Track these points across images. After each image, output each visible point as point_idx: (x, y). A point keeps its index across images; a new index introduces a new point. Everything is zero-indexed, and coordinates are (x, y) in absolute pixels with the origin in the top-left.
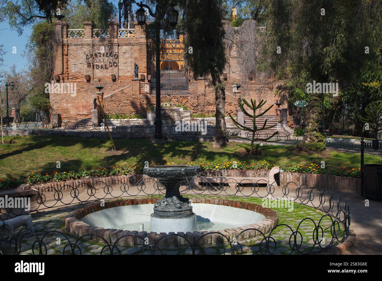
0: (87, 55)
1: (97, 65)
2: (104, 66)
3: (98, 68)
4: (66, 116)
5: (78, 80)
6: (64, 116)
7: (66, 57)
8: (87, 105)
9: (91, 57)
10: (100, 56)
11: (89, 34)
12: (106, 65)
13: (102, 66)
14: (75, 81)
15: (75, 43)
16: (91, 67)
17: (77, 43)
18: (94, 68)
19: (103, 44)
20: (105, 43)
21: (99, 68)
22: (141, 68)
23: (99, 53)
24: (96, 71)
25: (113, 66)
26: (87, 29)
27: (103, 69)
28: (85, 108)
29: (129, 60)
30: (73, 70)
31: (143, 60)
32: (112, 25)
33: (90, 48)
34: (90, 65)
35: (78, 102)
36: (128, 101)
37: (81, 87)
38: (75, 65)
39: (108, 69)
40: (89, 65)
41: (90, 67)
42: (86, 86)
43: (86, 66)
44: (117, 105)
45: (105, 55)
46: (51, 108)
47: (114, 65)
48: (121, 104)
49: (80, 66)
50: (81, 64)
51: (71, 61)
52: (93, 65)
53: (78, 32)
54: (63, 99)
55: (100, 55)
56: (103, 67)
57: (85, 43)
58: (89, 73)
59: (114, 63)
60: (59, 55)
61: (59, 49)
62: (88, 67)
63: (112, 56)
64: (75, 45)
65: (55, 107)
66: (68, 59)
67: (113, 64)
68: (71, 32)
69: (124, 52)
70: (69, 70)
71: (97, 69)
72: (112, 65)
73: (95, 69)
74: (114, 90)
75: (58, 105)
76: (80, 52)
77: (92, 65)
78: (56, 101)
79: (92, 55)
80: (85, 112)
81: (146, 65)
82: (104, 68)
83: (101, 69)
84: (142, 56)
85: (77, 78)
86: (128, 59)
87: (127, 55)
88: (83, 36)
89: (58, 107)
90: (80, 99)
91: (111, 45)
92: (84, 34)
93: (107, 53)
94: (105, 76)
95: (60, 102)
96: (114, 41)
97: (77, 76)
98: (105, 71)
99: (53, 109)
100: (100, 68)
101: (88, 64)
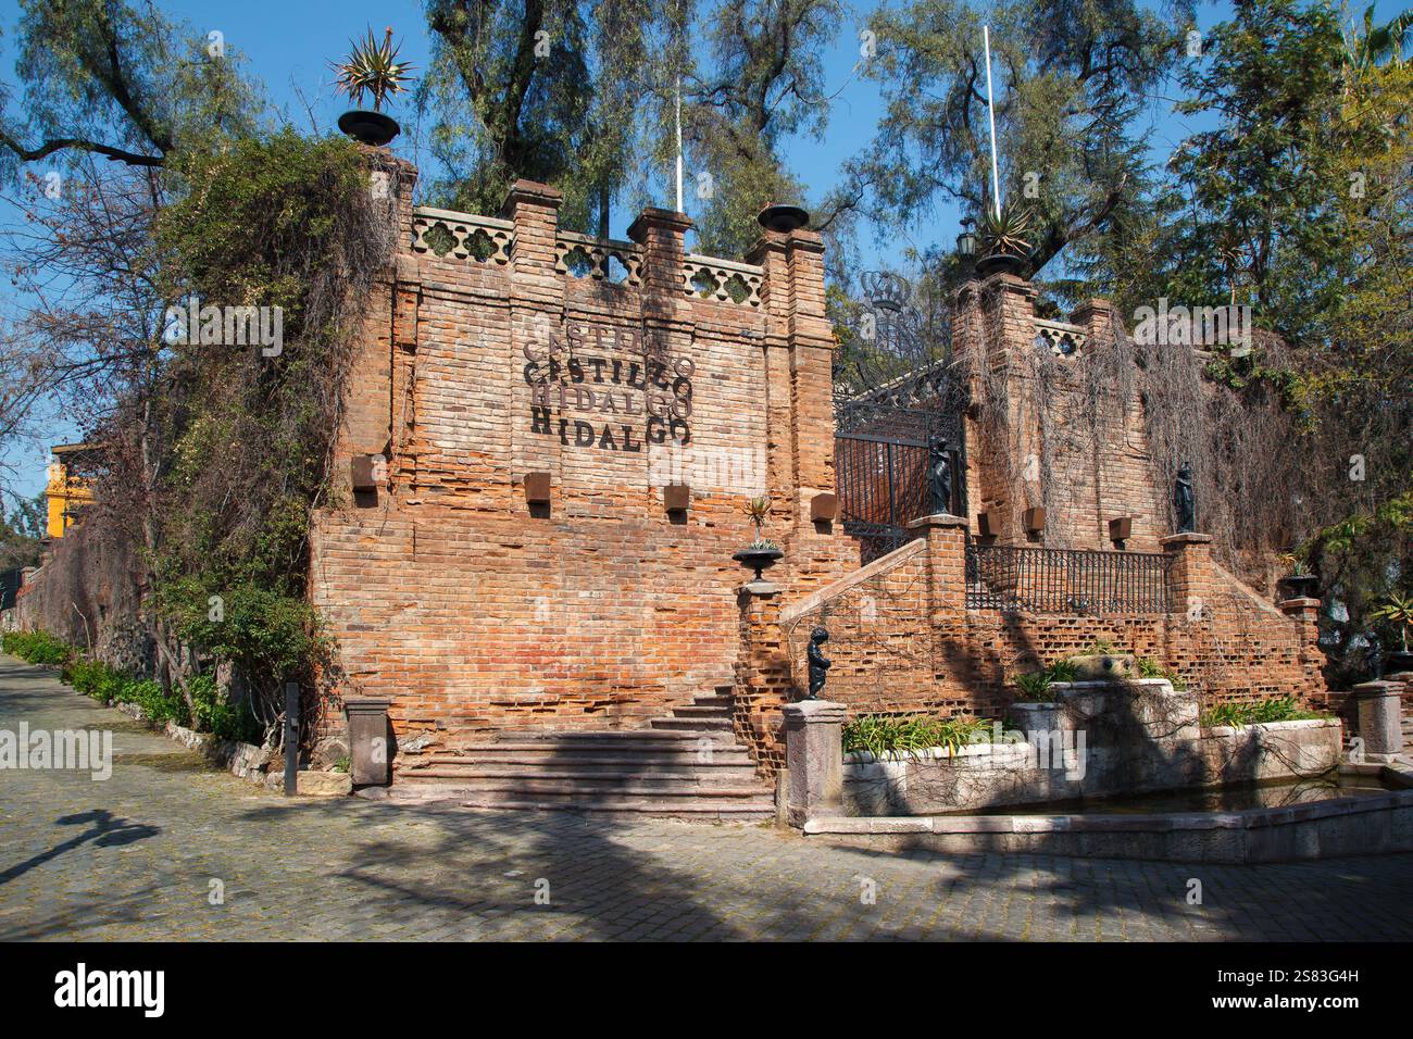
0: (533, 365)
1: (579, 425)
2: (617, 434)
3: (585, 439)
4: (421, 714)
5: (476, 500)
6: (406, 713)
7: (409, 359)
8: (545, 647)
9: (554, 378)
10: (598, 380)
11: (541, 248)
12: (627, 430)
13: (607, 432)
14: (453, 500)
15: (463, 289)
16: (555, 430)
17: (471, 290)
18: (564, 442)
19: (612, 316)
20: (629, 314)
21: (589, 443)
22: (809, 461)
23: (591, 362)
24: (581, 456)
25: (669, 436)
26: (533, 223)
27: (614, 448)
28: (537, 665)
29: (743, 417)
30: (445, 437)
31: (819, 422)
32: (664, 227)
33: (543, 326)
34: (547, 421)
35: (495, 631)
36: (909, 641)
37: (503, 539)
38: (455, 409)
39: (637, 449)
40: (541, 418)
41: (548, 431)
42: (534, 536)
43: (521, 423)
44: (854, 666)
45: (625, 372)
46: (326, 663)
47: (673, 432)
48: (878, 658)
49: (490, 421)
50: (491, 405)
51: (437, 388)
52: (564, 423)
53: (471, 230)
54: (399, 608)
55: (598, 371)
56: (611, 440)
57: (520, 294)
58: (541, 465)
59: (673, 425)
60: (371, 338)
61: (377, 307)
62: (535, 429)
63: (664, 387)
64: (463, 298)
65: (348, 653)
66: (420, 373)
67: (667, 428)
68: (431, 223)
69: (719, 370)
70: (419, 433)
71: (579, 443)
72: (662, 433)
73: (572, 442)
74: (689, 569)
75: (368, 643)
76: (486, 337)
77: (554, 419)
78: (355, 620)
79: (554, 366)
80: (535, 691)
81: (831, 450)
82: (620, 446)
83: (603, 445)
84: (815, 402)
85: (464, 485)
86: (738, 412)
87: (730, 391)
88: (501, 255)
89: (369, 658)
90: (504, 613)
91: (658, 325)
92: (509, 249)
93: (634, 368)
94: (621, 486)
95: (380, 624)
96: (675, 310)
97: (465, 475)
98: (623, 459)
99: (337, 669)
100: (596, 444)
101: (535, 411)
